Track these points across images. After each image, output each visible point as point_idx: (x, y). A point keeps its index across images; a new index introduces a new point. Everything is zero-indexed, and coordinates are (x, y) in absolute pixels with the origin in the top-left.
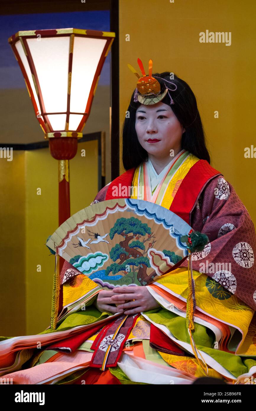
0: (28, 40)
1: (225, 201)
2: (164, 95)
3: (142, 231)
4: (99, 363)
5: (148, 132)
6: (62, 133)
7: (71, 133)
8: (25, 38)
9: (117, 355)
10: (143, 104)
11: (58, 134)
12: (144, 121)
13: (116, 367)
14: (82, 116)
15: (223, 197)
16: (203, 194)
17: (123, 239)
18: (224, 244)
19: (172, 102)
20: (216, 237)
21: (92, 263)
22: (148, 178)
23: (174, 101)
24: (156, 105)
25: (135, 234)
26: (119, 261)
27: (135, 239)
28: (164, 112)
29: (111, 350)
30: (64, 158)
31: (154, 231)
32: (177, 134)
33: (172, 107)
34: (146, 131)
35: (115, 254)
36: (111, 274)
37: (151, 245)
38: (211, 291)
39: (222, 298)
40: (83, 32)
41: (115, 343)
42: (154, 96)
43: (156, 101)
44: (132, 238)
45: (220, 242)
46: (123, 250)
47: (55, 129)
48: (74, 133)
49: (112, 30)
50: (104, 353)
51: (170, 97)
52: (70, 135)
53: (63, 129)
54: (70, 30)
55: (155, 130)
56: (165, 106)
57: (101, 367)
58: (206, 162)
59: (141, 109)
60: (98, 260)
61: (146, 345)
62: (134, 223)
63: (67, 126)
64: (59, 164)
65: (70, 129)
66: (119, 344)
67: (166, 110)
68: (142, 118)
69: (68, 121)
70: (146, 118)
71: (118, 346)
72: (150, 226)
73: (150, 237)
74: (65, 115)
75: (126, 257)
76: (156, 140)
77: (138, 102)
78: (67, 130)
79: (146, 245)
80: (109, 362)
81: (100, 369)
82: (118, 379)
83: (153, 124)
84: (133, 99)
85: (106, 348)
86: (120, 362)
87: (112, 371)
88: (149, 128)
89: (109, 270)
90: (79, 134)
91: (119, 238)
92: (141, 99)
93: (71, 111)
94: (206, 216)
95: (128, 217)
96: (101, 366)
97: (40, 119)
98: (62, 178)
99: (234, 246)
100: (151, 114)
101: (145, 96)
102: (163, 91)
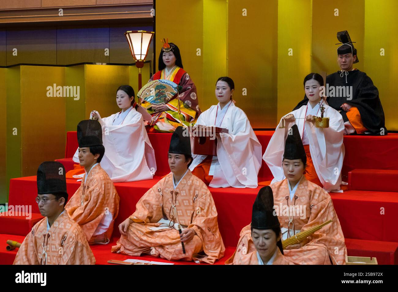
0: (130, 34)
1: (188, 80)
3: (164, 88)
8: (129, 33)
11: (138, 61)
12: (165, 56)
14: (145, 56)
15: (188, 79)
16: (182, 78)
17: (159, 91)
18: (188, 93)
20: (186, 91)
21: (150, 99)
22: (166, 73)
25: (162, 89)
26: (158, 97)
27: (162, 90)
30: (140, 67)
31: (167, 87)
32: (174, 60)
33: (173, 52)
35: (157, 95)
36: (156, 101)
37: (167, 91)
38: (184, 106)
39: (187, 108)
40: (145, 32)
42: (168, 49)
43: (169, 50)
44: (161, 90)
45: (187, 92)
46: (159, 94)
47: (137, 59)
48: (143, 60)
49: (154, 31)
51: (173, 49)
52: (142, 61)
54: (142, 31)
56: (171, 52)
58: (182, 68)
60: (152, 97)
61: (165, 119)
62: (161, 86)
63: (141, 58)
64: (138, 69)
65: (142, 59)
67: (171, 53)
68: (164, 55)
69: (141, 57)
72: (166, 86)
73: (166, 89)
74: (140, 55)
75: (160, 96)
76: (169, 62)
78: (141, 59)
79: (165, 91)
81: (150, 125)
84: (162, 50)
88: (167, 58)
89: (155, 100)
91: (158, 91)
92: (164, 50)
93: (142, 54)
94: (183, 84)
95: (159, 84)
97: (133, 56)
98: (139, 73)
99: (191, 93)
100: (167, 54)
101: (166, 49)
102: (170, 48)
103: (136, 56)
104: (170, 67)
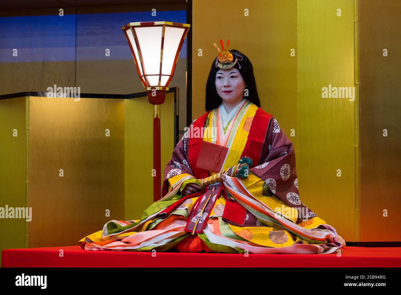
0: (136, 29)
1: (279, 135)
2: (235, 63)
4: (191, 229)
5: (225, 87)
6: (156, 87)
7: (162, 87)
8: (133, 27)
9: (202, 225)
10: (222, 69)
11: (153, 88)
12: (221, 79)
13: (202, 232)
14: (169, 77)
15: (277, 131)
18: (276, 163)
19: (240, 67)
23: (241, 67)
24: (230, 69)
28: (235, 73)
29: (199, 222)
30: (157, 104)
33: (240, 70)
34: (224, 85)
40: (171, 23)
41: (201, 218)
42: (228, 64)
43: (230, 66)
47: (152, 85)
48: (164, 88)
50: (195, 223)
51: (239, 64)
52: (161, 89)
53: (157, 85)
54: (163, 23)
55: (229, 85)
56: (235, 70)
57: (192, 233)
59: (220, 72)
63: (159, 83)
64: (154, 107)
65: (161, 85)
66: (204, 218)
67: (236, 72)
68: (219, 77)
69: (160, 80)
70: (222, 78)
71: (203, 220)
74: (158, 76)
76: (230, 92)
77: (218, 67)
78: (159, 86)
80: (197, 230)
81: (191, 233)
82: (203, 241)
83: (228, 81)
84: (214, 65)
85: (196, 221)
86: (204, 230)
87: (199, 235)
88: (225, 83)
90: (167, 88)
92: (220, 66)
93: (162, 73)
96: (192, 231)
97: (142, 79)
98: (155, 116)
99: (282, 165)
100: (227, 75)
101: (223, 64)
102: (234, 60)
103: (148, 77)
104: (233, 103)
